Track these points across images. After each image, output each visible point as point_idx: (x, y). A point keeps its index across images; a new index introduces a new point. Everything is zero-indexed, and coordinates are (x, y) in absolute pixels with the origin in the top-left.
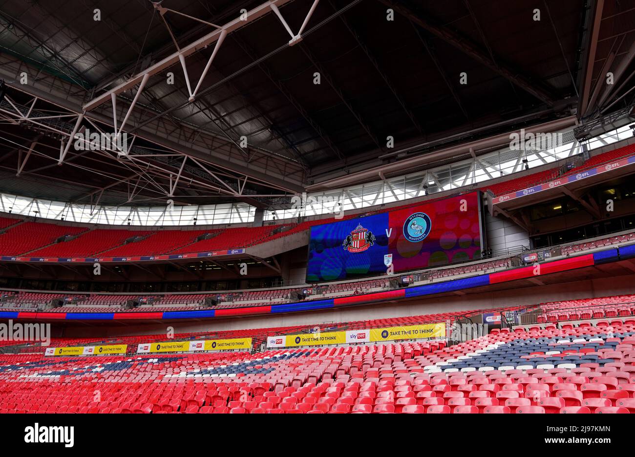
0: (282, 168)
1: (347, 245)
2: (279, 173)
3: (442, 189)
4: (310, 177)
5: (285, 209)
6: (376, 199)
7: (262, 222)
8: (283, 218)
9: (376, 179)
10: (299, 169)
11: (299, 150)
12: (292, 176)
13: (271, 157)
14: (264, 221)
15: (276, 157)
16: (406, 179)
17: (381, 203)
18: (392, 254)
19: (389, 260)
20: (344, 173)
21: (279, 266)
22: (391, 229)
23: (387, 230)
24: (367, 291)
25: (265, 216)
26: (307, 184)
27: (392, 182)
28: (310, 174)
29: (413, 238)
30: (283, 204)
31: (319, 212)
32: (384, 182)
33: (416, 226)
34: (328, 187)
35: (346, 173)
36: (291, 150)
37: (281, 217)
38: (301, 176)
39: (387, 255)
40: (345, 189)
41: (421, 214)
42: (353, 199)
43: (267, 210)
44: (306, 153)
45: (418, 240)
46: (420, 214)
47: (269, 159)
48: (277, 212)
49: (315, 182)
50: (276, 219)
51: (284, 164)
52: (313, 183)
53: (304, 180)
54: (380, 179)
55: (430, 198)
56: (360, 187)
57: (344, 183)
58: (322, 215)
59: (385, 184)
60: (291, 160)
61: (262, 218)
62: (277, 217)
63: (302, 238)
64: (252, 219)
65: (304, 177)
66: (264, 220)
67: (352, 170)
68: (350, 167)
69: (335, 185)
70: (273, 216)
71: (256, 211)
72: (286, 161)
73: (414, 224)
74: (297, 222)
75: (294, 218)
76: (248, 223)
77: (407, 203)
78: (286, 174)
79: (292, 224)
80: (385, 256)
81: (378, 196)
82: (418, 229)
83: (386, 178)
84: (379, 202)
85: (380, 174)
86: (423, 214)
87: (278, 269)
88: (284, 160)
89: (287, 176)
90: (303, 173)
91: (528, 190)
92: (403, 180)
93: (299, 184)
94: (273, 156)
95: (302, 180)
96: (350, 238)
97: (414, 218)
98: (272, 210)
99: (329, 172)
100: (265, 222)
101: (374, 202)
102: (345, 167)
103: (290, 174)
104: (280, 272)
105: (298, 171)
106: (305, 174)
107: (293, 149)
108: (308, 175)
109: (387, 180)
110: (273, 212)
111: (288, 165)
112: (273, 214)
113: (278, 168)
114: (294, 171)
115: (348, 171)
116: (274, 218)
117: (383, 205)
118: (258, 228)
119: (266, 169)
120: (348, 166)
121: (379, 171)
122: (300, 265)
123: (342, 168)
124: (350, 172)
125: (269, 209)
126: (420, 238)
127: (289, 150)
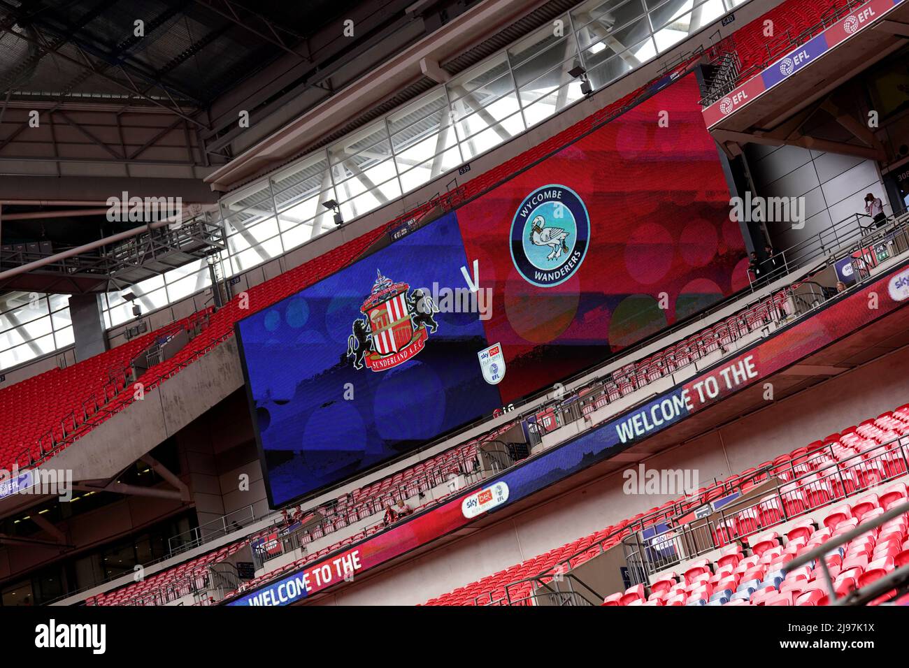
0: (110, 136)
1: (360, 353)
2: (109, 155)
3: (635, 60)
4: (213, 138)
5: (163, 272)
6: (439, 153)
7: (101, 336)
8: (165, 303)
9: (415, 87)
10: (169, 121)
11: (144, 60)
12: (151, 153)
13: (62, 112)
14: (107, 331)
15: (80, 106)
16: (514, 59)
17: (457, 162)
18: (498, 345)
19: (494, 365)
20: (313, 93)
21: (174, 479)
22: (476, 263)
23: (464, 270)
24: (424, 501)
25: (106, 314)
26: (210, 163)
27: (477, 80)
28: (211, 128)
29: (547, 272)
30: (148, 256)
31: (274, 250)
32: (449, 90)
33: (546, 232)
34: (278, 155)
35: (324, 92)
36: (115, 70)
37: (159, 301)
38: (184, 143)
39: (486, 351)
40: (334, 146)
41: (552, 189)
42: (368, 174)
43: (105, 291)
44: (173, 64)
45: (562, 277)
46: (547, 190)
47: (57, 119)
48: (144, 286)
49: (235, 150)
50: (144, 310)
51: (112, 119)
52: (229, 155)
53: (196, 151)
54: (430, 85)
55: (602, 102)
56: (377, 127)
57: (326, 128)
58: (284, 255)
59: (455, 96)
60: (131, 102)
61: (97, 322)
62: (147, 302)
63: (220, 370)
64: (67, 338)
65: (195, 143)
66: (108, 326)
67: (339, 76)
68: (328, 69)
69: (298, 144)
70: (130, 305)
71: (73, 305)
72: (117, 108)
73: (538, 229)
74: (212, 303)
75: (202, 291)
76: (58, 353)
77: (536, 141)
78: (131, 151)
79: (196, 316)
80: (480, 354)
81: (441, 141)
82: (555, 241)
83: (453, 73)
84: (451, 161)
85: (424, 70)
86: (557, 189)
87: (178, 490)
88: (106, 107)
89: (134, 158)
90: (188, 129)
91: (791, 57)
92: (503, 67)
93: (183, 172)
94: (67, 106)
95: (191, 153)
96: (363, 326)
97: (534, 207)
98: (123, 288)
99: (270, 101)
100: (112, 334)
101: (435, 165)
102: (312, 72)
103: (143, 148)
104: (186, 498)
105: (167, 130)
106: (193, 133)
107: (122, 63)
108: (206, 133)
109: (456, 80)
110: (128, 291)
111: (125, 121)
112: (130, 297)
113: (97, 141)
114: (155, 133)
115: (330, 82)
116: (136, 310)
117: (464, 168)
118: (94, 359)
119: (57, 155)
120: (322, 66)
121: (419, 59)
122: (239, 458)
123: (303, 79)
124: (335, 85)
125: (110, 286)
126: (567, 269)
127: (111, 70)
